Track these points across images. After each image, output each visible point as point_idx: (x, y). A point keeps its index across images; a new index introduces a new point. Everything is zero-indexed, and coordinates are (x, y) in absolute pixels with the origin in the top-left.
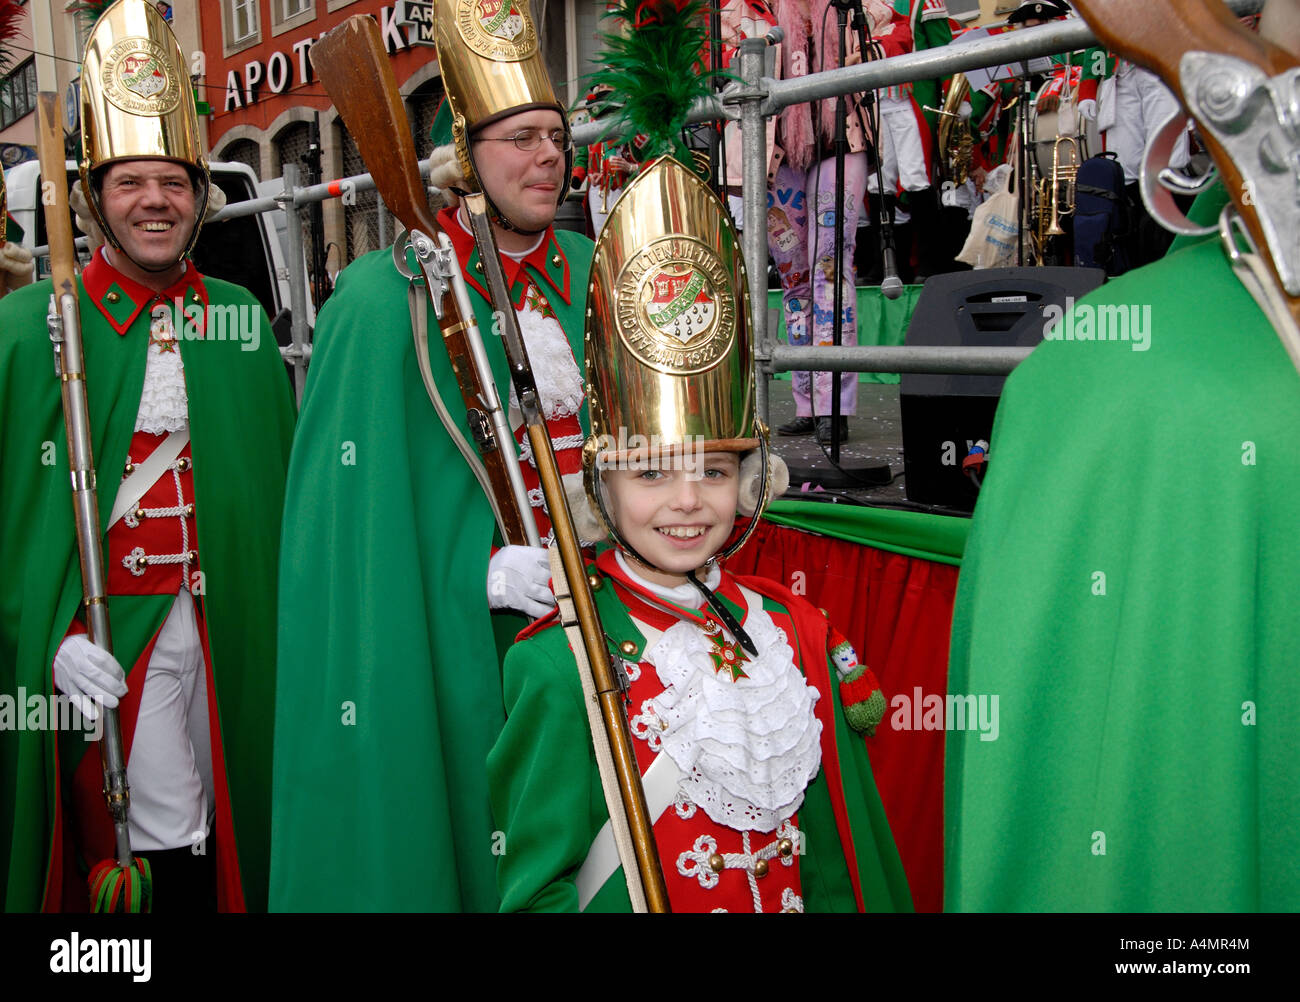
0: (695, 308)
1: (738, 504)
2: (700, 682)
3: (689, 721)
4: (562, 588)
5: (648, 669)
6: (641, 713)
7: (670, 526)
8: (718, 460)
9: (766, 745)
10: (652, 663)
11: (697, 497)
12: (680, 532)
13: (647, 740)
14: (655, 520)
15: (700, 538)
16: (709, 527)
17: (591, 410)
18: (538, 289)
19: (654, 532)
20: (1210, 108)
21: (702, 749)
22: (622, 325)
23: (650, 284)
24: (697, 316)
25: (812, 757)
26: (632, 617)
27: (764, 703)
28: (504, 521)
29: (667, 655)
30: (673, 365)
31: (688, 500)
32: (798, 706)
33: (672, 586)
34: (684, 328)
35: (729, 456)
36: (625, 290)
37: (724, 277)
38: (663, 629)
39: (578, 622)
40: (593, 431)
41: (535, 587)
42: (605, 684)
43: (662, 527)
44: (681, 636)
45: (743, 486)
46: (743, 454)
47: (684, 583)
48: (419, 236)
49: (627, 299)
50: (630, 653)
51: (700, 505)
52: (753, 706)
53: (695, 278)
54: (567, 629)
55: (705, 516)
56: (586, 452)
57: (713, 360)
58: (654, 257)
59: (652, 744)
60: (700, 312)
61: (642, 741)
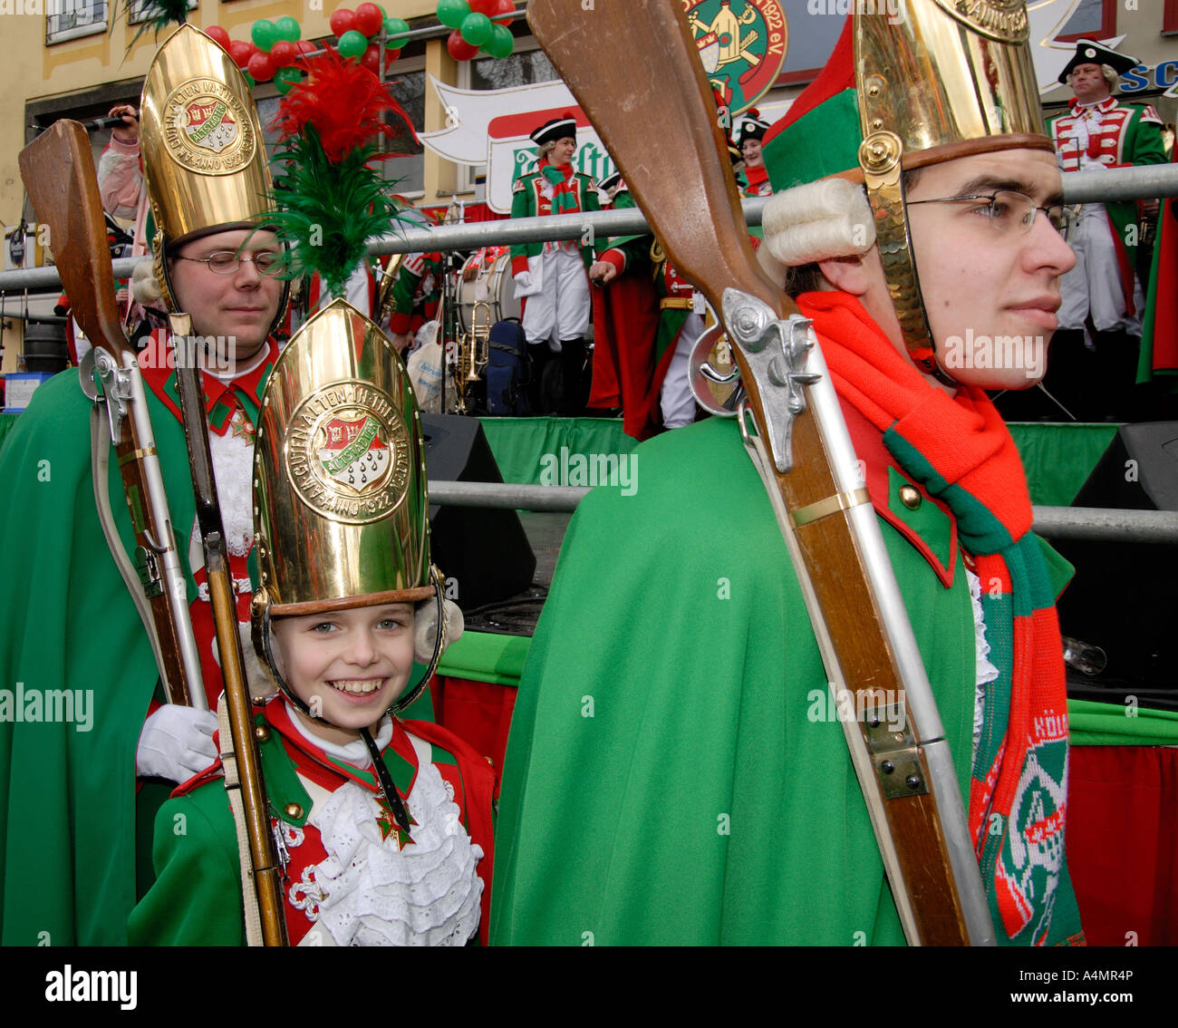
0: (370, 455)
1: (415, 655)
2: (366, 850)
3: (352, 891)
4: (227, 746)
5: (313, 834)
6: (300, 881)
7: (346, 680)
8: (394, 611)
9: (427, 915)
10: (317, 827)
11: (374, 651)
12: (356, 687)
13: (305, 909)
14: (325, 674)
15: (377, 693)
16: (385, 679)
17: (259, 561)
18: (245, 414)
19: (327, 688)
20: (740, 331)
21: (361, 923)
22: (293, 473)
23: (323, 429)
24: (371, 463)
25: (472, 921)
26: (299, 775)
27: (428, 870)
28: (168, 676)
29: (333, 821)
30: (347, 513)
31: (364, 654)
32: (462, 869)
33: (342, 744)
34: (358, 475)
35: (405, 606)
36: (296, 435)
37: (398, 423)
38: (332, 790)
39: (241, 785)
40: (262, 581)
41: (189, 754)
42: (262, 861)
43: (336, 681)
44: (350, 798)
45: (418, 634)
46: (419, 604)
47: (354, 741)
48: (102, 354)
49: (298, 445)
50: (295, 817)
51: (377, 658)
52: (417, 875)
53: (369, 424)
54: (230, 792)
55: (382, 669)
56: (254, 604)
57: (389, 507)
58: (327, 402)
59: (309, 914)
60: (375, 458)
61: (299, 910)
